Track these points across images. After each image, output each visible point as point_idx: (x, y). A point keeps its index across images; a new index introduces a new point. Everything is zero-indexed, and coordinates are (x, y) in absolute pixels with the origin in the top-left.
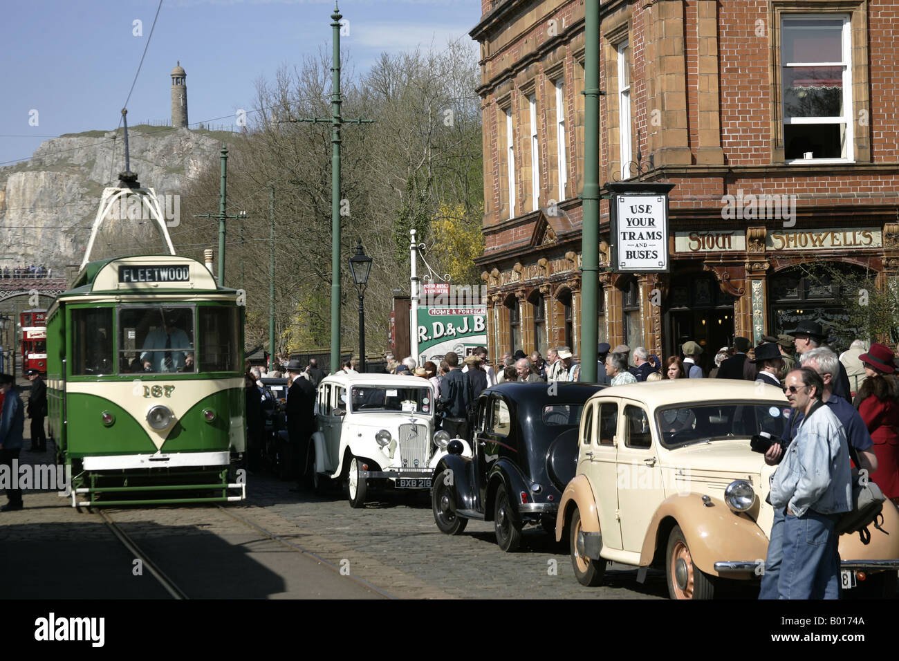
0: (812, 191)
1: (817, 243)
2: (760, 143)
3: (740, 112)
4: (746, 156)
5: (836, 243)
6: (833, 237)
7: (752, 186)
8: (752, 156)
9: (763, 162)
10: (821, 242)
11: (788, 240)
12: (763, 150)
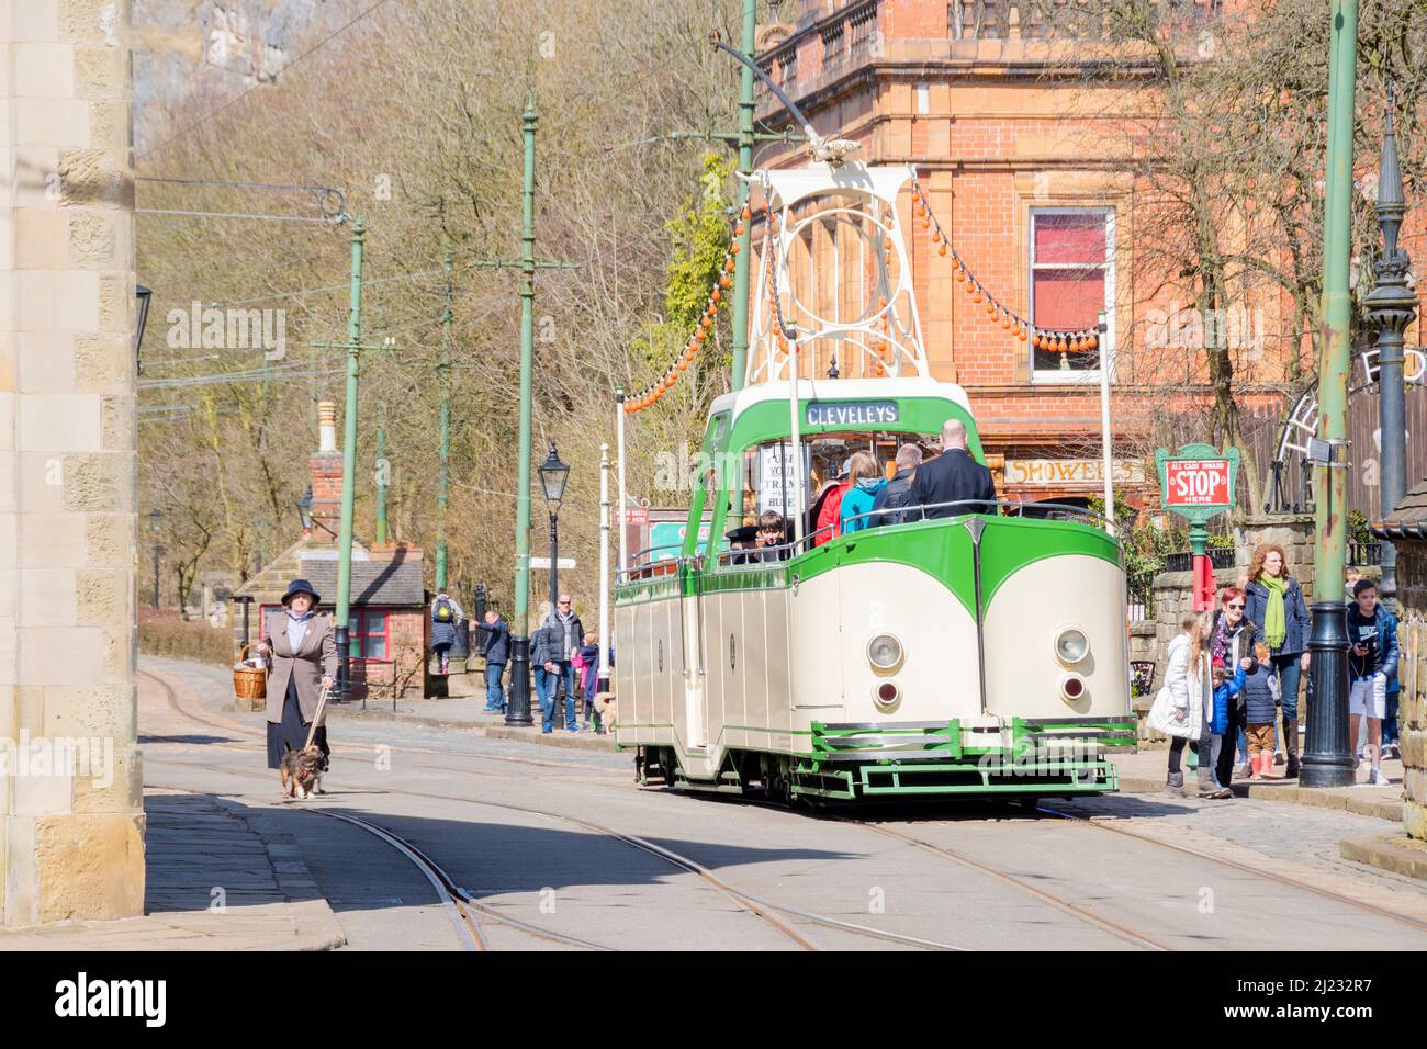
0: (1061, 414)
1: (1066, 475)
2: (1001, 358)
3: (978, 322)
4: (983, 373)
5: (1089, 475)
6: (1085, 468)
7: (990, 408)
8: (991, 373)
9: (1005, 380)
10: (1070, 474)
11: (1032, 470)
12: (1005, 366)
